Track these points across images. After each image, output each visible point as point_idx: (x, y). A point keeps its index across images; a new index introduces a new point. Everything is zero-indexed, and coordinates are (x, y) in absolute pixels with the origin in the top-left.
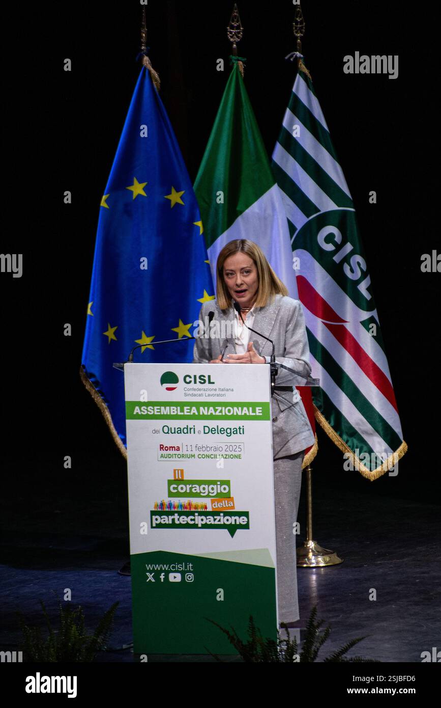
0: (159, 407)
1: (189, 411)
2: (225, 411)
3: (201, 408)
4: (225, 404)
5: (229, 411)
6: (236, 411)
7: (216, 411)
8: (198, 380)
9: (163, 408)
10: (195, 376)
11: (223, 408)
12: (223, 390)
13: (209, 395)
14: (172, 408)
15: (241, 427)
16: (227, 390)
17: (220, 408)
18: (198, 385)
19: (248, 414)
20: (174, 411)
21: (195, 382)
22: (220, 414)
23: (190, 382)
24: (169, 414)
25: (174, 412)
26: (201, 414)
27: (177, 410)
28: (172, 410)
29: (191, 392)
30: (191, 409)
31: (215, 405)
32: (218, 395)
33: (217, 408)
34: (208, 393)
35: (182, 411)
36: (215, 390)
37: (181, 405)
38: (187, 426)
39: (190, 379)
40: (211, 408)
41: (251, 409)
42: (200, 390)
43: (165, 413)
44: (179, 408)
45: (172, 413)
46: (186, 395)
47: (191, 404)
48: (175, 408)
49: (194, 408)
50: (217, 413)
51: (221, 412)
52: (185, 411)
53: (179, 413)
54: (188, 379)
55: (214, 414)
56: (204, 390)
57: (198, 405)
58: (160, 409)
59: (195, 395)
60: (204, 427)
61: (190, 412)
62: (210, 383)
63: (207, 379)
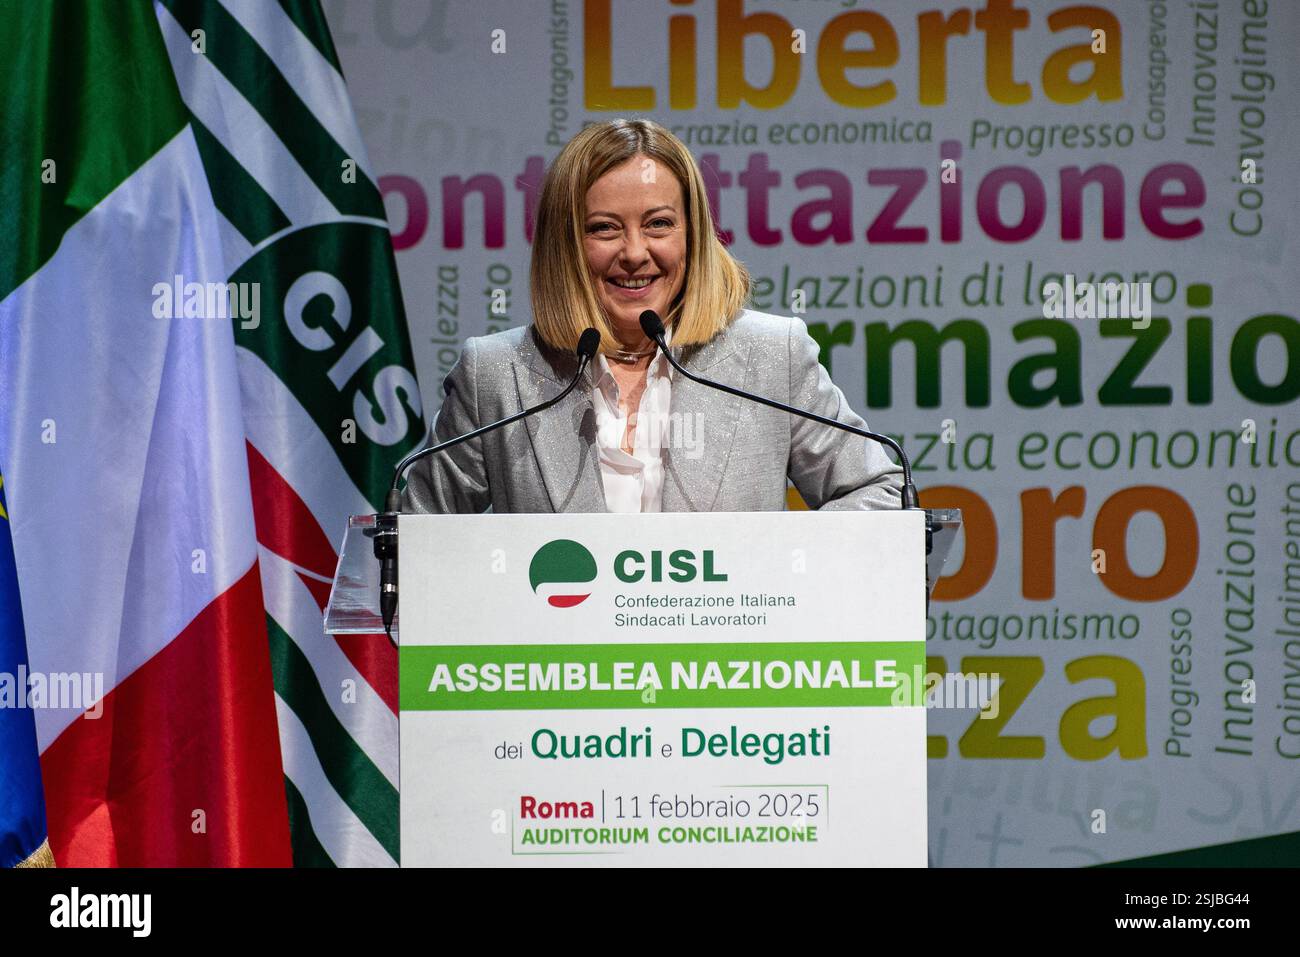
0: (522, 666)
1: (630, 676)
2: (762, 675)
3: (677, 668)
4: (763, 652)
5: (778, 675)
6: (802, 673)
7: (728, 674)
8: (667, 568)
9: (535, 669)
10: (657, 556)
11: (757, 665)
12: (756, 602)
13: (705, 621)
14: (568, 667)
15: (821, 731)
16: (773, 602)
17: (743, 667)
18: (668, 587)
19: (845, 684)
20: (576, 676)
21: (657, 576)
22: (746, 685)
23: (639, 575)
24: (556, 687)
25: (575, 681)
26: (675, 685)
27: (587, 675)
28: (568, 676)
29: (639, 612)
30: (637, 672)
31: (726, 654)
32: (738, 621)
33: (732, 665)
34: (700, 612)
35: (606, 675)
36: (729, 601)
37: (603, 656)
38: (623, 730)
39: (640, 566)
40: (713, 666)
41: (856, 665)
42: (670, 602)
43: (544, 687)
44: (594, 667)
45: (568, 686)
46: (621, 621)
47: (638, 654)
48: (581, 668)
49: (649, 667)
50: (734, 684)
51: (748, 677)
52: (618, 676)
53: (595, 686)
54: (630, 567)
55: (721, 685)
56: (690, 603)
57: (663, 656)
58: (526, 672)
59: (655, 622)
60: (685, 732)
61: (635, 681)
62: (709, 576)
63: (698, 564)
